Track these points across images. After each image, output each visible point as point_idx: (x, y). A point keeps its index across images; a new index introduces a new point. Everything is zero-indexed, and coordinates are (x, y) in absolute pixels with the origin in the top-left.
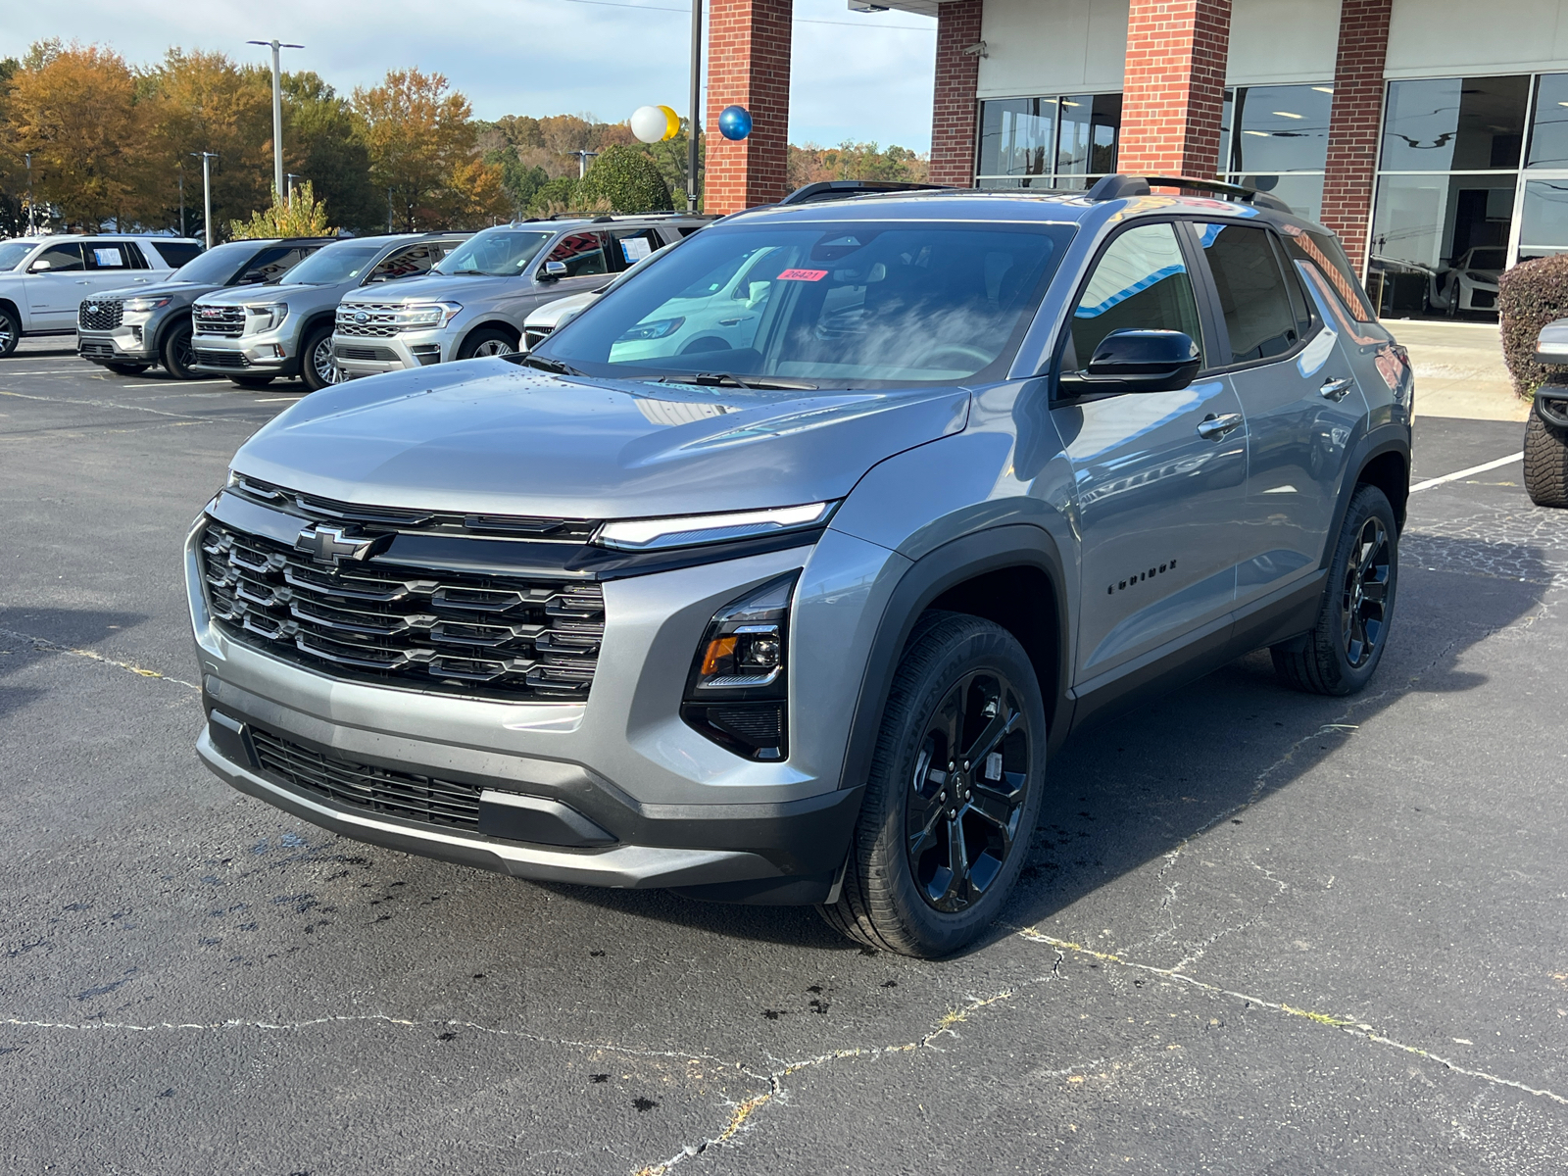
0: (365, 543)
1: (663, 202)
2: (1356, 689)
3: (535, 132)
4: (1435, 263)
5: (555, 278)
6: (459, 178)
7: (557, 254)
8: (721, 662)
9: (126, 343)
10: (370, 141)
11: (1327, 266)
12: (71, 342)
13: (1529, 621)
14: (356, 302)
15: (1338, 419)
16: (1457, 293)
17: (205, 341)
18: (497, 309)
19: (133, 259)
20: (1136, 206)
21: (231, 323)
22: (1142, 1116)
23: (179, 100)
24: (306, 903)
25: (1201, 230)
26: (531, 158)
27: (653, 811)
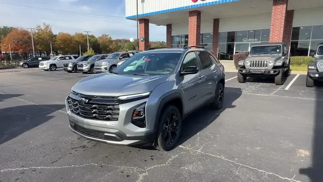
0: (88, 100)
1: (135, 49)
2: (220, 109)
3: (120, 41)
4: (225, 53)
5: (121, 59)
6: (111, 47)
7: (121, 56)
8: (136, 115)
9: (69, 69)
10: (100, 43)
11: (214, 56)
12: (62, 69)
13: (240, 98)
14: (97, 63)
15: (216, 75)
16: (228, 57)
17: (79, 68)
18: (114, 63)
19: (70, 58)
20: (190, 50)
21: (82, 66)
22: (195, 174)
23: (77, 39)
24: (84, 147)
25: (198, 52)
26: (119, 44)
27: (128, 135)
